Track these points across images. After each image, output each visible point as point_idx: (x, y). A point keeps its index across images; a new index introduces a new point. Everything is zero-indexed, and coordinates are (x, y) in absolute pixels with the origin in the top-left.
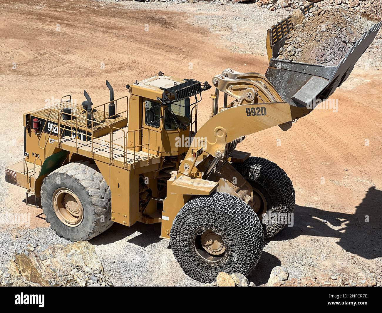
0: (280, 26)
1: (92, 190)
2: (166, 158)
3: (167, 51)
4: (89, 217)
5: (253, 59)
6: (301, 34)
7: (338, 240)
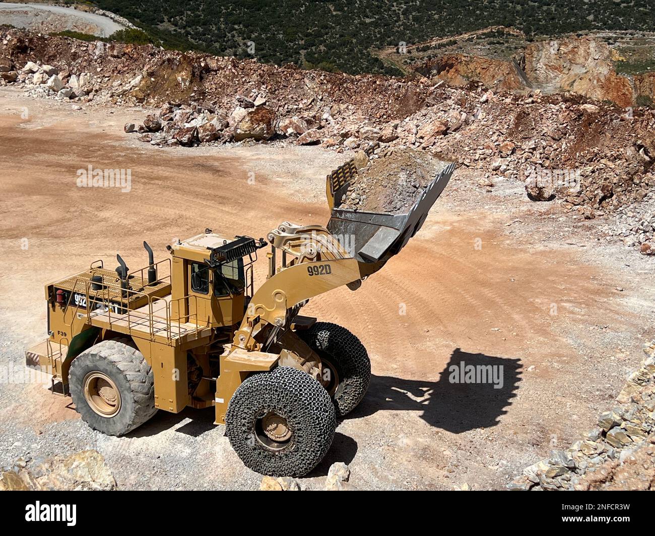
0: (341, 170)
1: (131, 373)
2: (218, 329)
3: (220, 203)
4: (128, 406)
5: (319, 208)
6: (365, 179)
7: (421, 413)
